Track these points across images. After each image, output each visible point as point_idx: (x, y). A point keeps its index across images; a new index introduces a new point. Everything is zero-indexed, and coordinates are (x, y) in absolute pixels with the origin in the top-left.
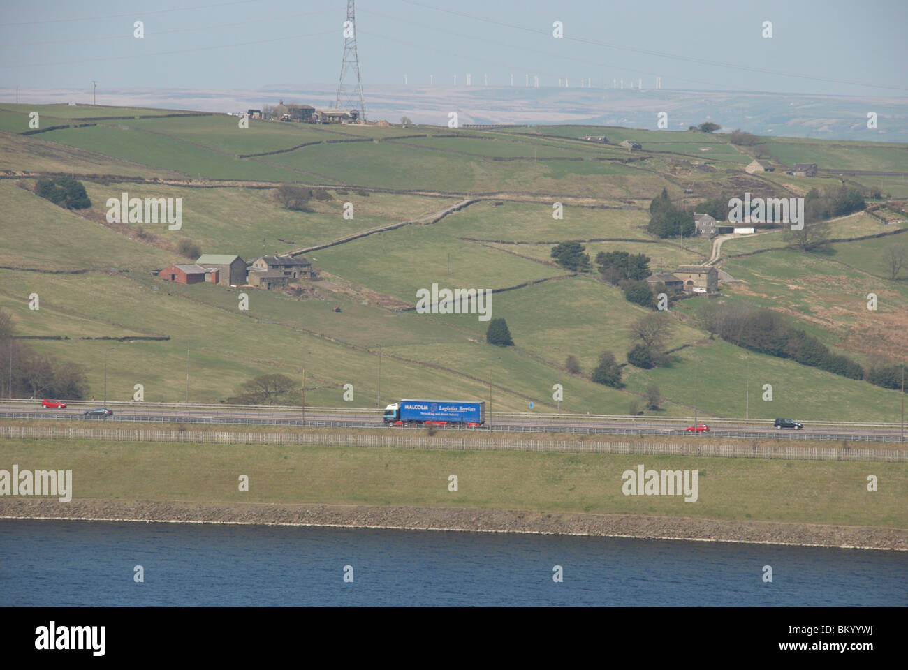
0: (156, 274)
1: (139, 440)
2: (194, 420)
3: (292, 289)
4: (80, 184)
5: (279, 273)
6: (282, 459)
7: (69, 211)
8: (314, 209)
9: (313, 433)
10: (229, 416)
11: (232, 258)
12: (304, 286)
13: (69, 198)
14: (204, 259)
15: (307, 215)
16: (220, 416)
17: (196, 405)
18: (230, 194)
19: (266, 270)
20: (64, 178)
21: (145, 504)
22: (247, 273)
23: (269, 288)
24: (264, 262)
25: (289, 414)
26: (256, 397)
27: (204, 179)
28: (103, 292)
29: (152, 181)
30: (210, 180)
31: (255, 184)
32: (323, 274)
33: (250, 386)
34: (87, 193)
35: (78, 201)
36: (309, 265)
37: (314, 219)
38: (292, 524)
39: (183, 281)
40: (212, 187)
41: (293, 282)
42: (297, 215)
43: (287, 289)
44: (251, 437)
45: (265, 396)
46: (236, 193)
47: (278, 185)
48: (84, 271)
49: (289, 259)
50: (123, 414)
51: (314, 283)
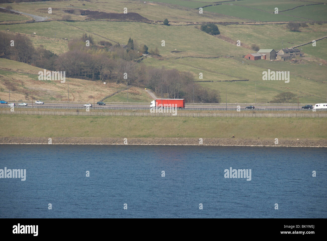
0: (243, 57)
1: (239, 117)
2: (258, 109)
3: (293, 60)
4: (216, 26)
5: (288, 55)
6: (291, 123)
7: (212, 36)
8: (301, 31)
9: (302, 113)
10: (271, 108)
11: (271, 50)
12: (298, 59)
13: (212, 31)
14: (260, 51)
15: (299, 33)
16: (268, 108)
17: (259, 104)
18: (270, 27)
19: (283, 54)
20: (211, 24)
21: (242, 140)
22: (276, 55)
23: (284, 61)
24: (283, 51)
25: (293, 106)
26: (281, 101)
27: (260, 22)
28: (225, 64)
29: (242, 23)
30: (263, 22)
31: (279, 23)
32: (305, 54)
33: (278, 97)
34: (219, 29)
35: (216, 32)
36: (299, 51)
37: (301, 34)
38: (295, 146)
39: (253, 59)
40: (263, 24)
41: (293, 58)
42: (295, 33)
43: (291, 61)
44: (279, 115)
45: (284, 100)
46: (272, 26)
47: (288, 22)
48: (218, 57)
49: (292, 50)
50: (233, 108)
51: (302, 58)
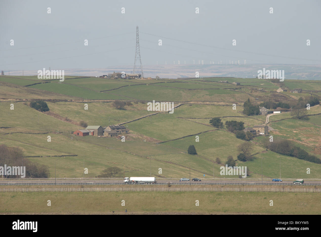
0: (72, 133)
1: (67, 191)
2: (87, 184)
3: (120, 137)
4: (45, 103)
5: (115, 131)
6: (117, 196)
7: (42, 112)
8: (126, 109)
9: (128, 187)
10: (98, 182)
11: (99, 126)
13: (41, 108)
14: (89, 127)
15: (124, 111)
16: (95, 182)
17: (87, 179)
18: (97, 105)
19: (110, 130)
20: (40, 101)
22: (104, 132)
23: (111, 137)
24: (109, 128)
25: (119, 180)
26: (108, 175)
27: (88, 100)
28: (54, 140)
29: (70, 101)
30: (90, 100)
31: (106, 101)
32: (130, 131)
33: (106, 171)
34: (48, 106)
35: (45, 108)
36: (125, 128)
37: (127, 112)
39: (81, 135)
40: (91, 102)
41: (120, 134)
42: (121, 111)
43: (118, 137)
44: (106, 189)
45: (111, 174)
46: (99, 104)
47: (114, 101)
48: (47, 133)
49: (118, 127)
50: (62, 182)
51: (127, 134)
